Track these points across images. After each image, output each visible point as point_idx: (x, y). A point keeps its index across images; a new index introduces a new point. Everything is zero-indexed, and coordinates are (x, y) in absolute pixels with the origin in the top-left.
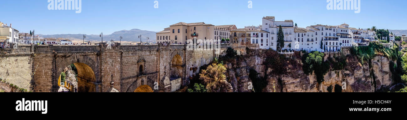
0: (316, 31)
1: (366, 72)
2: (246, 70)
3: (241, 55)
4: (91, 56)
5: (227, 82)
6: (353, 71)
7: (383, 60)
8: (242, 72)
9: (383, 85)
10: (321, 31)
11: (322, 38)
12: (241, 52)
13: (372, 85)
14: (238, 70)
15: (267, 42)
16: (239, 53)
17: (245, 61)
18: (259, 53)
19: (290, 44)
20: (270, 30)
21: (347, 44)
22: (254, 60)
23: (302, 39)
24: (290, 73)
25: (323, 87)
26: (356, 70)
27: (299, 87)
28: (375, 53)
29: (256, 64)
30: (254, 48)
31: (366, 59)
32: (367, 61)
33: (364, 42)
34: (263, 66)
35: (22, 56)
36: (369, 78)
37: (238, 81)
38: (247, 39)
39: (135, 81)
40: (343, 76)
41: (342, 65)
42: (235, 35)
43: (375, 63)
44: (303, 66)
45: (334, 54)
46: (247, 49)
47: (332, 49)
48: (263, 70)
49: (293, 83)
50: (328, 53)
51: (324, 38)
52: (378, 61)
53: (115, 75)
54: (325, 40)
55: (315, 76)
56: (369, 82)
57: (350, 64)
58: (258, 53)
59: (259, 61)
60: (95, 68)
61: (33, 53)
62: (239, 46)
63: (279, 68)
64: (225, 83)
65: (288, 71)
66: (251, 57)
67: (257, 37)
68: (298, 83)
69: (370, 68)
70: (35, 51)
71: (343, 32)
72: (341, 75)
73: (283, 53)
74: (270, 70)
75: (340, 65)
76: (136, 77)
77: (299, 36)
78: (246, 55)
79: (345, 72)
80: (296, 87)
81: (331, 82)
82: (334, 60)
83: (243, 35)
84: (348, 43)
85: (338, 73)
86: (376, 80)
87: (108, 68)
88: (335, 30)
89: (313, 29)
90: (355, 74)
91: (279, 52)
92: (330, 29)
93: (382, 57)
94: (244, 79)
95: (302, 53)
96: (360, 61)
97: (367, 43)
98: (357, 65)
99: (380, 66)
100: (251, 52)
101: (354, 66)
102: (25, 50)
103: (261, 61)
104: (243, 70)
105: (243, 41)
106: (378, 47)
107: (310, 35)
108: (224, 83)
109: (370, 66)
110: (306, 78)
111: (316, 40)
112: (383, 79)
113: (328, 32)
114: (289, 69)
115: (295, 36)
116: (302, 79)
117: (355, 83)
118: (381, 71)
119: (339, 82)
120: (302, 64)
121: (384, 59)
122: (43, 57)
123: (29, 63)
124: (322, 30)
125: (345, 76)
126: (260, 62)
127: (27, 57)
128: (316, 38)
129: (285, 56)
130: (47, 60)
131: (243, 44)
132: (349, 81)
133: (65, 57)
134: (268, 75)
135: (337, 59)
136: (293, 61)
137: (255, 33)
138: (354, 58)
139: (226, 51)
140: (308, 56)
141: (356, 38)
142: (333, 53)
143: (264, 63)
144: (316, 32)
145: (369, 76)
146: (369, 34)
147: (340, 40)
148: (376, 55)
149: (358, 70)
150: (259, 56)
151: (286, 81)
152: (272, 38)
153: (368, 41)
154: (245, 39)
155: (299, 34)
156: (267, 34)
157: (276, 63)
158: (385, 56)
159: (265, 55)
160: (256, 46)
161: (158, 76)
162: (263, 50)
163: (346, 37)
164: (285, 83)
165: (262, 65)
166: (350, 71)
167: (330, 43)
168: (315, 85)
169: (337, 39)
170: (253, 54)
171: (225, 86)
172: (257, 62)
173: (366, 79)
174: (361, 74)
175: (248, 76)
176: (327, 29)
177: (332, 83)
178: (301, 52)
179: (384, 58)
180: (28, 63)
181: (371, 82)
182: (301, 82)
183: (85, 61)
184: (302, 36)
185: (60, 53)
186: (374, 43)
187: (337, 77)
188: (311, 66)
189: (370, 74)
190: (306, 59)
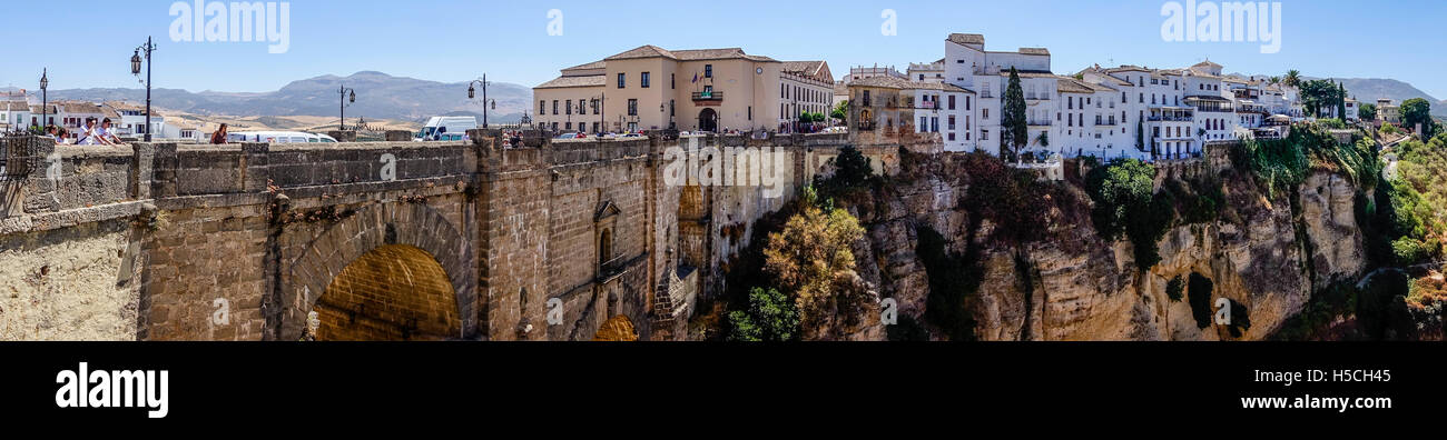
0: (1122, 89)
1: (1282, 230)
2: (908, 230)
3: (886, 175)
4: (441, 205)
5: (857, 277)
6: (1246, 224)
7: (1337, 187)
8: (892, 238)
9: (1336, 275)
10: (1138, 90)
11: (1142, 112)
12: (884, 164)
13: (1303, 272)
14: (880, 233)
15: (968, 128)
16: (877, 168)
17: (899, 196)
18: (944, 166)
19: (1044, 133)
20: (978, 83)
21: (1219, 132)
22: (929, 193)
23: (1081, 115)
24: (1055, 235)
25: (1152, 284)
26: (1254, 223)
27: (1086, 285)
28: (1311, 164)
29: (935, 207)
30: (924, 150)
31: (1282, 185)
32: (1284, 189)
33: (1272, 125)
34: (961, 214)
35: (78, 237)
36: (1294, 250)
37: (882, 273)
38: (902, 114)
39: (591, 305)
40: (1215, 244)
41: (1214, 203)
42: (866, 102)
43: (1309, 196)
44: (1094, 213)
45: (1184, 169)
46: (902, 150)
47: (1173, 150)
48: (961, 227)
49: (1068, 270)
50: (1166, 164)
51: (1147, 114)
52: (1320, 190)
53: (531, 289)
54: (1149, 119)
55: (1131, 244)
56: (1292, 262)
57: (1235, 201)
58: (940, 168)
59: (945, 197)
60: (458, 263)
61: (150, 205)
62: (877, 142)
63: (1018, 220)
64: (854, 281)
65: (1050, 229)
66: (916, 184)
67: (937, 107)
68: (1085, 271)
69: (1295, 213)
70: (157, 191)
71: (1205, 92)
72: (1208, 241)
73: (1025, 166)
74: (986, 227)
75: (1206, 205)
76: (593, 284)
77: (1070, 107)
78: (900, 175)
79: (1222, 230)
80: (1077, 283)
81: (1178, 265)
82: (1186, 188)
83: (892, 104)
84: (1222, 128)
85: (1201, 231)
86: (1313, 256)
87: (509, 256)
88: (1179, 83)
89: (1112, 82)
90: (1252, 236)
91: (1011, 160)
92: (1165, 83)
93: (1334, 176)
94: (903, 264)
95: (1085, 165)
96: (1265, 191)
97: (1283, 130)
98: (1258, 204)
99: (1326, 208)
100: (917, 163)
101: (1249, 206)
102: (99, 183)
103: (952, 197)
104: (897, 229)
105: (890, 122)
106: (1319, 143)
107: (1105, 104)
108: (848, 283)
109: (1296, 209)
110: (1106, 252)
111: (1124, 121)
112: (1336, 252)
113: (1159, 90)
114: (1052, 223)
115: (1060, 107)
116: (1095, 258)
117: (1253, 264)
118: (1331, 224)
119: (1202, 265)
120: (1091, 203)
121: (1339, 183)
122: (211, 228)
123: (121, 284)
124: (1142, 85)
125: (1222, 242)
126: (948, 199)
127: (110, 243)
128: (1124, 112)
129: (1033, 176)
130: (231, 245)
131: (889, 134)
132: (1233, 259)
133: (328, 216)
134: (983, 244)
135: (1194, 183)
136: (1062, 193)
137: (930, 94)
138: (1245, 181)
139: (835, 160)
140: (1108, 176)
141: (1245, 111)
142: (1180, 163)
143: (962, 204)
144: (1124, 93)
145: (1292, 242)
146: (1284, 98)
147: (1200, 118)
148: (1314, 170)
149: (1261, 222)
150: (944, 177)
151: (1044, 266)
152: (985, 114)
153: (1285, 123)
154: (895, 115)
155: (1070, 98)
156: (968, 98)
157: (1008, 201)
158: (1343, 173)
159: (966, 174)
160: (931, 142)
161: (649, 272)
162: (956, 157)
163: (1217, 109)
164: (1038, 271)
165: (955, 209)
166: (1237, 225)
167: (1169, 129)
168: (1129, 275)
169: (1188, 115)
170: (925, 171)
171: (852, 292)
172: (938, 199)
173: (1285, 253)
174: (1269, 236)
175: (913, 251)
176: (1155, 82)
177: (1180, 267)
178: (1082, 163)
179: (1339, 180)
180: (115, 279)
181: (1301, 265)
182: (1091, 267)
183: (420, 234)
184: (1081, 107)
185: (304, 194)
186: (1304, 130)
187: (1196, 248)
188: (1120, 211)
189: (1296, 234)
190: (1101, 187)
